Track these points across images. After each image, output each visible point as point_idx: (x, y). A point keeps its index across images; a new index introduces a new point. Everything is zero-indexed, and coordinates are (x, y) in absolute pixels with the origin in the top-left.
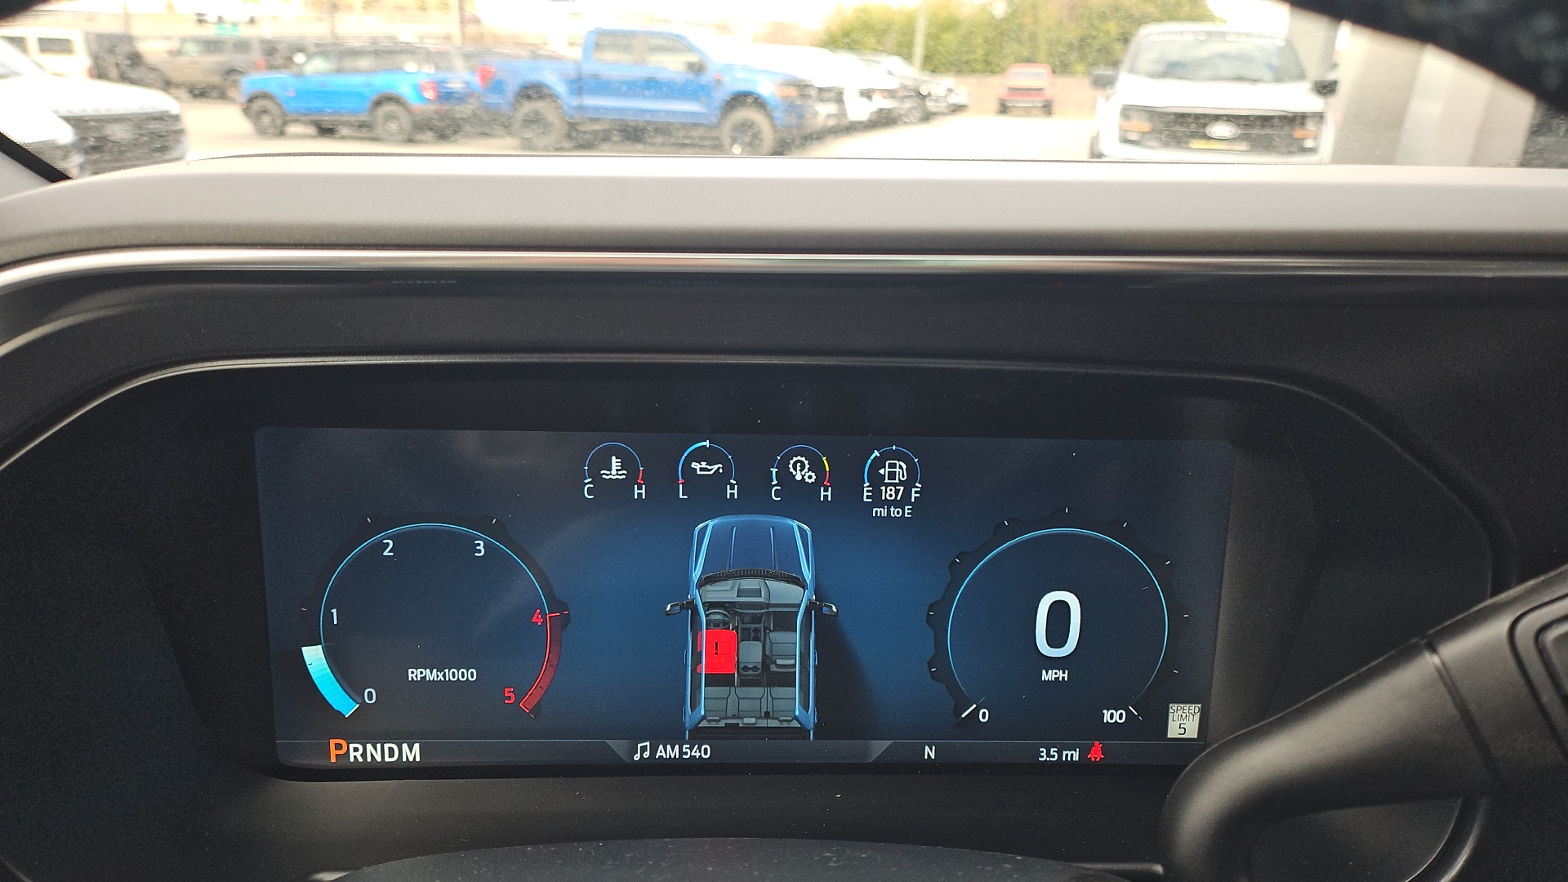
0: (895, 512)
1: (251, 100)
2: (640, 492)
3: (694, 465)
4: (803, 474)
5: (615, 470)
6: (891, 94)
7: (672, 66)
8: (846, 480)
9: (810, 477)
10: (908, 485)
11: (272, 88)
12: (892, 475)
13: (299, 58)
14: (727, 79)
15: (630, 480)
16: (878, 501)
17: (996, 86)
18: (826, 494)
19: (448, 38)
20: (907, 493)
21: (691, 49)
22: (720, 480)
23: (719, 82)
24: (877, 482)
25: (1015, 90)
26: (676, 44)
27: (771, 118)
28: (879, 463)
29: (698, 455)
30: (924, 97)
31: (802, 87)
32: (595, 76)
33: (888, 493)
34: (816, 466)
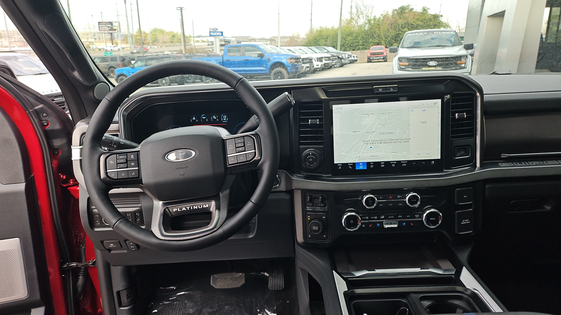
0: (225, 122)
1: (119, 76)
2: (197, 121)
3: (203, 117)
4: (215, 118)
5: (194, 118)
6: (329, 58)
7: (253, 56)
8: (219, 118)
9: (216, 118)
10: (226, 118)
11: (125, 73)
12: (225, 117)
13: (133, 62)
14: (272, 59)
15: (196, 119)
16: (223, 120)
17: (367, 53)
18: (217, 120)
19: (181, 52)
20: (226, 119)
21: (259, 49)
22: (205, 119)
23: (269, 60)
24: (223, 118)
25: (373, 54)
26: (255, 48)
27: (287, 69)
28: (223, 116)
29: (203, 116)
30: (341, 59)
31: (297, 59)
32: (229, 60)
33: (224, 119)
34: (216, 117)
